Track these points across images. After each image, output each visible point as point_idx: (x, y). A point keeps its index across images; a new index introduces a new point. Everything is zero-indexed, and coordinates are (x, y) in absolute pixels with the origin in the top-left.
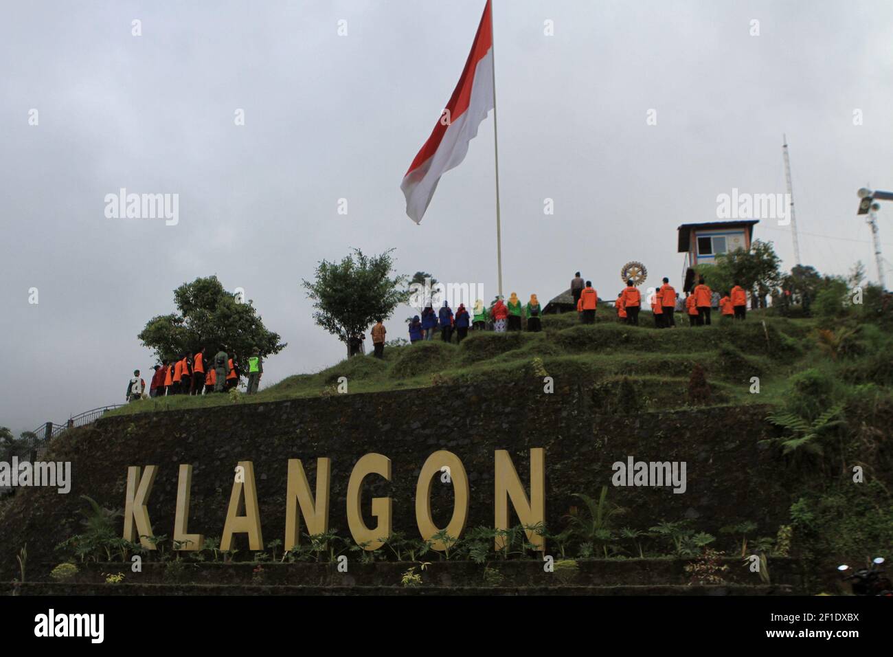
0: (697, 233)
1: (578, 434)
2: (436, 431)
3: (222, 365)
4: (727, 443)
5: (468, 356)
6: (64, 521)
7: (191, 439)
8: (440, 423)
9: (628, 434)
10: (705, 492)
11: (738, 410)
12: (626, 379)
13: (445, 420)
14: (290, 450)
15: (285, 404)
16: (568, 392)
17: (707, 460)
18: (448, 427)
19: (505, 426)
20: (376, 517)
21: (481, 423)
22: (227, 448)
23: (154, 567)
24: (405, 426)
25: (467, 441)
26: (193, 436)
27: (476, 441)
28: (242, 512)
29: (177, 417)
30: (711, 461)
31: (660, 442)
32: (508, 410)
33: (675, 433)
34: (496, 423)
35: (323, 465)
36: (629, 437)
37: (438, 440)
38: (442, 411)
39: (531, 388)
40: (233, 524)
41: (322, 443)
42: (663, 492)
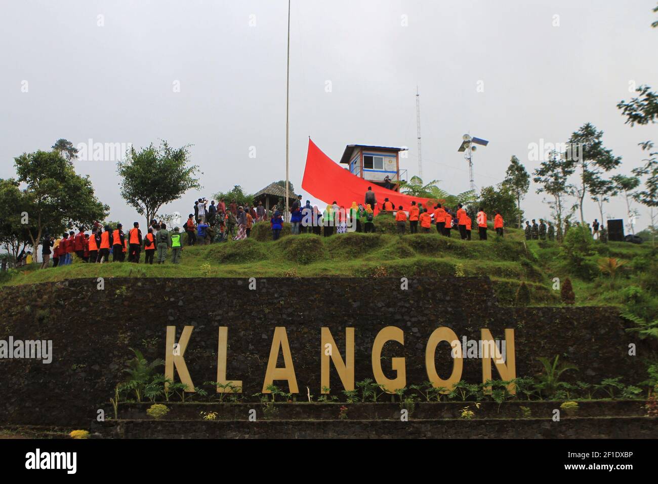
0: (364, 152)
1: (504, 318)
2: (398, 309)
3: (165, 241)
4: (599, 329)
5: (350, 250)
6: (74, 366)
7: (181, 303)
8: (399, 304)
9: (537, 320)
10: (595, 359)
11: (601, 309)
12: (524, 283)
13: (402, 302)
14: (280, 317)
15: (262, 281)
16: (488, 289)
17: (590, 339)
18: (406, 307)
19: (450, 309)
20: (396, 371)
21: (431, 306)
22: (220, 312)
23: (225, 407)
24: (371, 305)
25: (424, 319)
26: (182, 300)
27: (432, 319)
28: (281, 364)
29: (159, 283)
30: (593, 340)
31: (559, 326)
32: (448, 298)
33: (567, 321)
34: (442, 307)
35: (350, 333)
36: (538, 322)
37: (403, 316)
38: (398, 295)
39: (461, 284)
40: (272, 374)
41: (307, 313)
42: (570, 359)
